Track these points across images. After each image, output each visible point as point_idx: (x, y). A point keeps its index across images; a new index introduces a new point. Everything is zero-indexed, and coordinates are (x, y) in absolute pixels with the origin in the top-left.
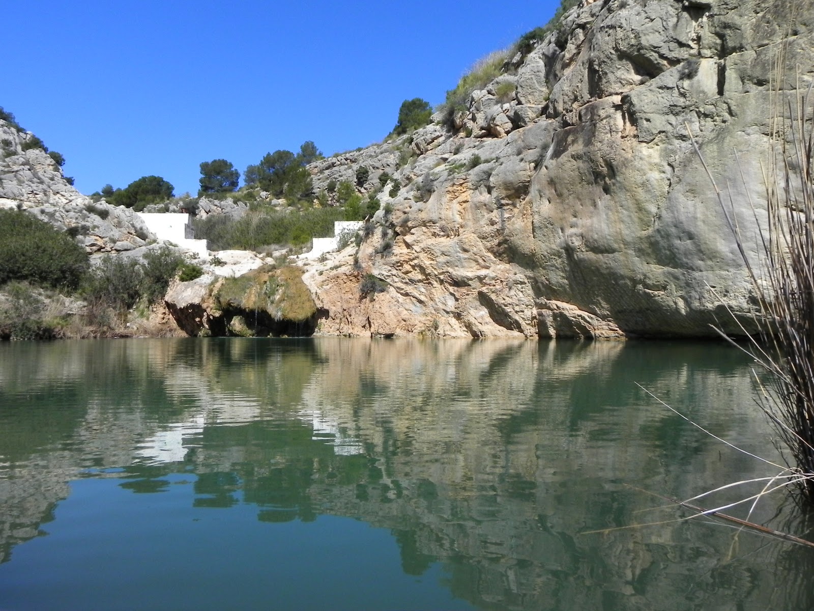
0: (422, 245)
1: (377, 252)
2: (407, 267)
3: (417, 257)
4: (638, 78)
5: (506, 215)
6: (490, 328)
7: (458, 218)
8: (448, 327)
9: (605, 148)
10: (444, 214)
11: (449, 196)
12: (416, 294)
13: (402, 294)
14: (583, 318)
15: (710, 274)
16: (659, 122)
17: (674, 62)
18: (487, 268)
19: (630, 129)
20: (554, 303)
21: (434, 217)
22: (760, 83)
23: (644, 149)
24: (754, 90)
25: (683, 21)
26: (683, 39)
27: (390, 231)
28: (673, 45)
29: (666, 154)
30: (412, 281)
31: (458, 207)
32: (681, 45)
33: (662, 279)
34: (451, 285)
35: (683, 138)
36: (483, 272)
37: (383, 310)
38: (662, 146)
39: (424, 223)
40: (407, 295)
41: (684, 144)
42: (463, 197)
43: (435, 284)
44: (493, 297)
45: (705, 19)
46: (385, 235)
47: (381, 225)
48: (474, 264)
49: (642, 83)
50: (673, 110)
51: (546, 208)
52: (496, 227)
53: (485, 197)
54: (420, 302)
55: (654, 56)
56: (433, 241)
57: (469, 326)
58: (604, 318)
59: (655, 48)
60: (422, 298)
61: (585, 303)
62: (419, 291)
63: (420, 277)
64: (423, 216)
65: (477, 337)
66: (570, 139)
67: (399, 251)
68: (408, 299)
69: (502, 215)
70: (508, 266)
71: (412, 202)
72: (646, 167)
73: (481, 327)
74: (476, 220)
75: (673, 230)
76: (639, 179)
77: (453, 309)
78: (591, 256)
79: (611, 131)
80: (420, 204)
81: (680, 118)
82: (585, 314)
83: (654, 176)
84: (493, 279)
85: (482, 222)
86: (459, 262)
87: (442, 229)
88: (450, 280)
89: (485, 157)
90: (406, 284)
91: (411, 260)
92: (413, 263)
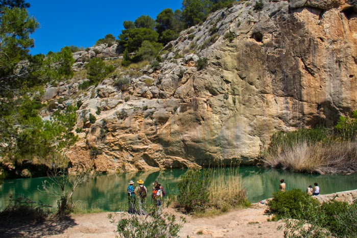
0: (121, 136)
1: (98, 138)
2: (112, 144)
3: (118, 141)
4: (210, 95)
5: (158, 128)
6: (146, 167)
7: (138, 128)
8: (129, 167)
9: (201, 113)
10: (132, 125)
11: (134, 119)
12: (116, 155)
13: (108, 155)
14: (185, 162)
15: (230, 150)
16: (219, 109)
17: (221, 93)
18: (148, 145)
19: (210, 109)
20: (174, 157)
21: (128, 126)
22: (244, 105)
23: (215, 116)
24: (243, 106)
25: (223, 84)
26: (223, 88)
27: (105, 130)
28: (221, 89)
29: (221, 118)
30: (113, 150)
31: (138, 123)
32: (223, 89)
33: (216, 151)
34: (131, 151)
35: (225, 114)
36: (146, 147)
37: (102, 162)
38: (219, 115)
39: (123, 128)
40: (111, 155)
41: (225, 116)
42: (140, 120)
43: (124, 151)
44: (150, 155)
45: (229, 85)
46: (102, 131)
47: (100, 127)
48: (142, 144)
49: (212, 96)
50: (222, 106)
51: (176, 127)
52: (153, 131)
53: (150, 121)
54: (117, 158)
55: (216, 90)
56: (126, 135)
57: (137, 166)
58: (192, 161)
59: (216, 88)
60: (118, 156)
61: (186, 157)
62: (117, 154)
63: (118, 148)
64: (123, 125)
65: (141, 170)
66: (188, 107)
67: (109, 138)
68: (111, 157)
69: (156, 128)
70: (156, 145)
71: (117, 119)
72: (215, 120)
73: (143, 166)
74: (145, 128)
75: (222, 138)
76: (212, 123)
77: (131, 160)
78: (193, 143)
79: (203, 108)
80: (121, 121)
81: (224, 109)
82: (185, 160)
83: (217, 123)
84: (150, 149)
85: (148, 129)
86: (136, 143)
87: (130, 131)
88: (131, 150)
89: (149, 106)
90: (111, 151)
91: (115, 142)
92: (115, 143)
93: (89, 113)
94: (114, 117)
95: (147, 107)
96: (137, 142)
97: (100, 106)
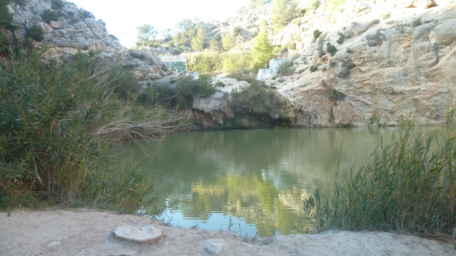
0: (374, 72)
1: (339, 77)
3: (369, 79)
7: (402, 56)
10: (392, 54)
11: (396, 43)
12: (366, 101)
13: (354, 101)
18: (420, 85)
21: (385, 55)
30: (362, 93)
31: (403, 50)
34: (391, 95)
36: (416, 87)
37: (344, 110)
39: (377, 60)
40: (358, 101)
42: (407, 44)
43: (379, 94)
44: (423, 101)
46: (344, 66)
47: (342, 61)
48: (409, 83)
53: (424, 44)
54: (367, 104)
56: (382, 70)
60: (369, 103)
63: (369, 91)
64: (376, 55)
67: (356, 76)
68: (359, 104)
69: (436, 54)
70: (435, 83)
71: (368, 46)
74: (417, 57)
77: (390, 108)
80: (374, 48)
84: (424, 91)
85: (421, 58)
86: (400, 82)
87: (390, 62)
88: (391, 92)
89: (423, 20)
90: (358, 95)
91: (364, 81)
92: (365, 83)
93: (327, 42)
94: (363, 43)
95: (419, 20)
96: (400, 80)
97: (343, 32)
